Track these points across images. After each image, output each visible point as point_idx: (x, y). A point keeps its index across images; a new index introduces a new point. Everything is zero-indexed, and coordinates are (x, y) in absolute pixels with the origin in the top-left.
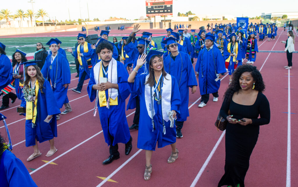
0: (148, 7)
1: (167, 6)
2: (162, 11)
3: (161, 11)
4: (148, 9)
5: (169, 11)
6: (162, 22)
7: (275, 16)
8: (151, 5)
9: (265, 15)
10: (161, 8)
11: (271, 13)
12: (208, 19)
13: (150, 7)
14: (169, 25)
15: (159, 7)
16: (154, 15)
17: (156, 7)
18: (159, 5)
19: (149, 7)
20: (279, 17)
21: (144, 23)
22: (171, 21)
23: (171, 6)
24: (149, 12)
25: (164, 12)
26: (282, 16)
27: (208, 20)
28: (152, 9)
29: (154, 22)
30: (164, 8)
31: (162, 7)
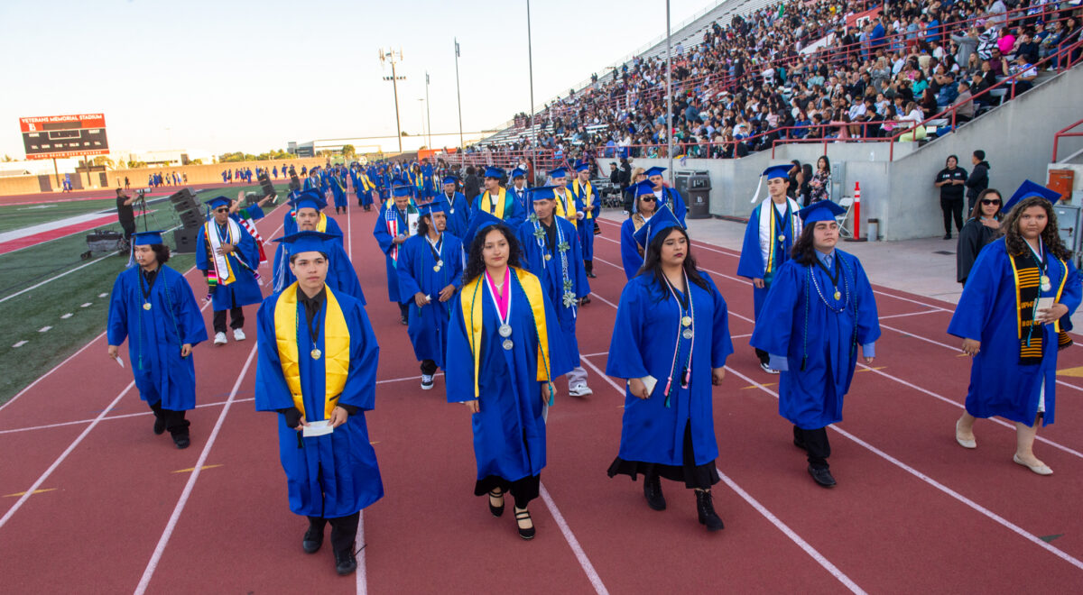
0: (31, 135)
1: (91, 132)
2: (77, 145)
3: (72, 145)
4: (28, 141)
5: (97, 143)
6: (77, 172)
7: (324, 149)
8: (37, 129)
9: (298, 148)
10: (70, 138)
11: (312, 143)
12: (143, 164)
13: (37, 135)
14: (101, 179)
15: (64, 134)
16: (51, 154)
17: (54, 135)
18: (64, 130)
19: (34, 133)
20: (334, 151)
21: (21, 178)
22: (104, 170)
23: (103, 131)
24: (35, 147)
25: (82, 147)
26: (341, 148)
27: (144, 167)
28: (43, 139)
29: (55, 173)
30: (80, 137)
31: (75, 133)
